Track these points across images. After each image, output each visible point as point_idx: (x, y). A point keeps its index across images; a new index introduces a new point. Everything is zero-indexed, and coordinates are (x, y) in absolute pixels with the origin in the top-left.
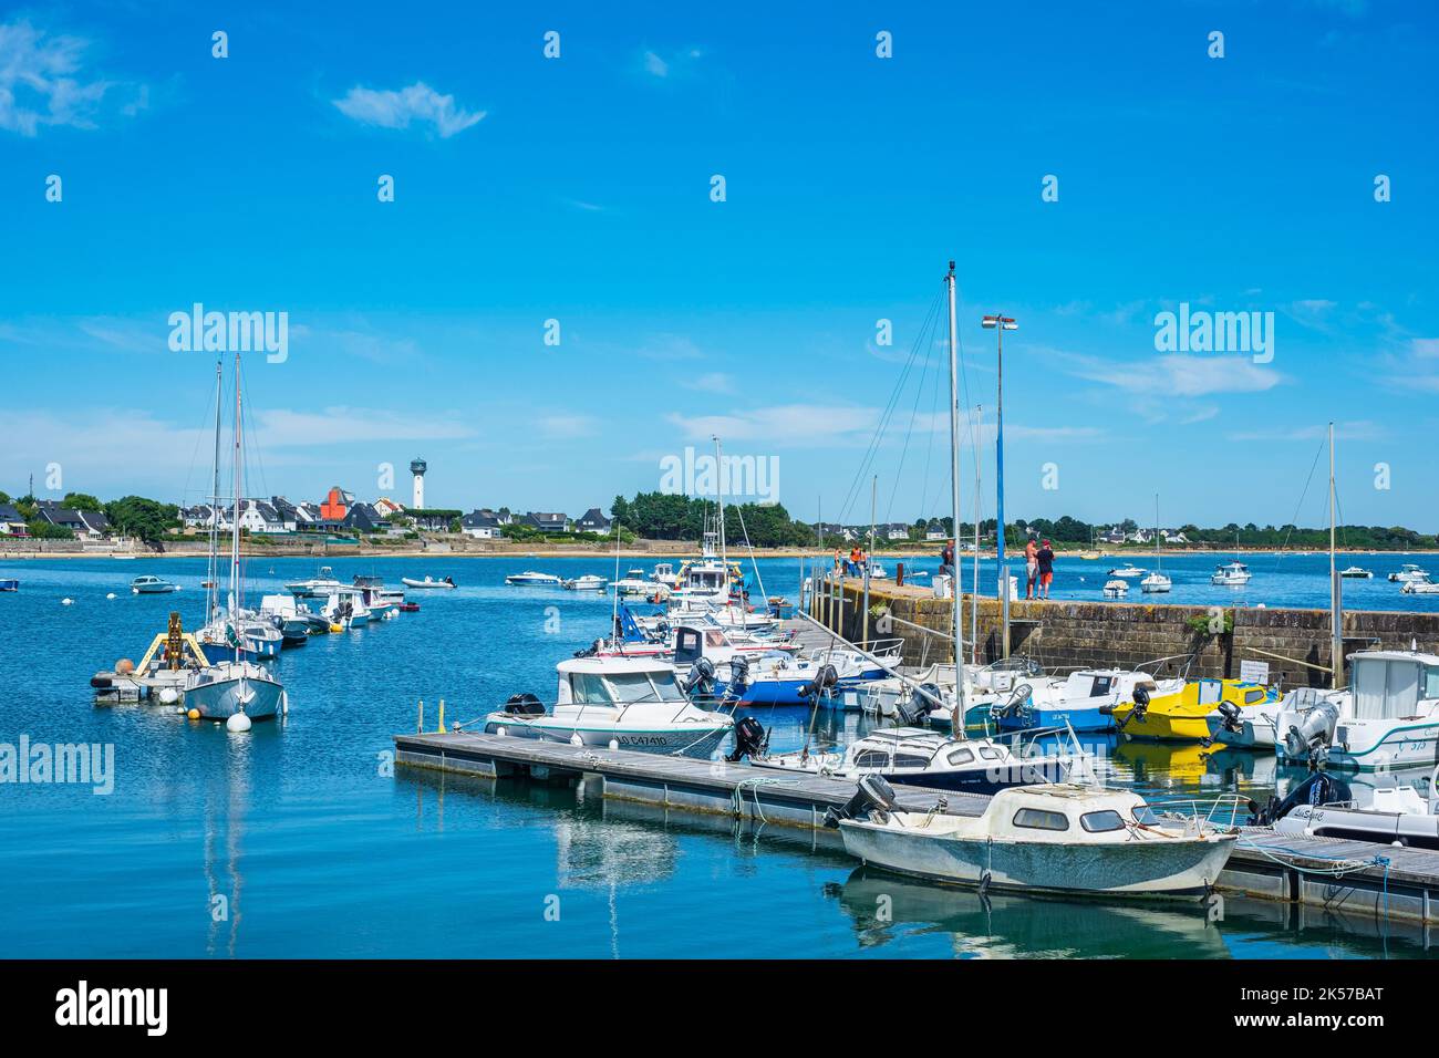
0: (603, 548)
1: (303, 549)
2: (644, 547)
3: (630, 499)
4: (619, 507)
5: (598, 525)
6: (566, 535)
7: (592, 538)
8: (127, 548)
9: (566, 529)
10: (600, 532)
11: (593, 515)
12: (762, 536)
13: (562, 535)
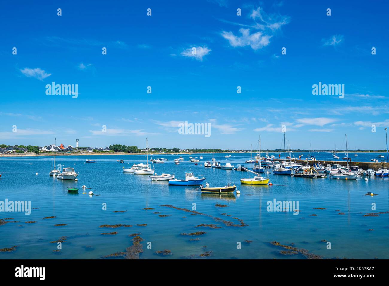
0: (110, 153)
1: (62, 154)
2: (116, 153)
3: (112, 146)
4: (110, 147)
5: (108, 150)
6: (104, 151)
7: (108, 152)
8: (33, 154)
9: (103, 150)
10: (109, 151)
11: (107, 148)
12: (134, 151)
13: (103, 151)
